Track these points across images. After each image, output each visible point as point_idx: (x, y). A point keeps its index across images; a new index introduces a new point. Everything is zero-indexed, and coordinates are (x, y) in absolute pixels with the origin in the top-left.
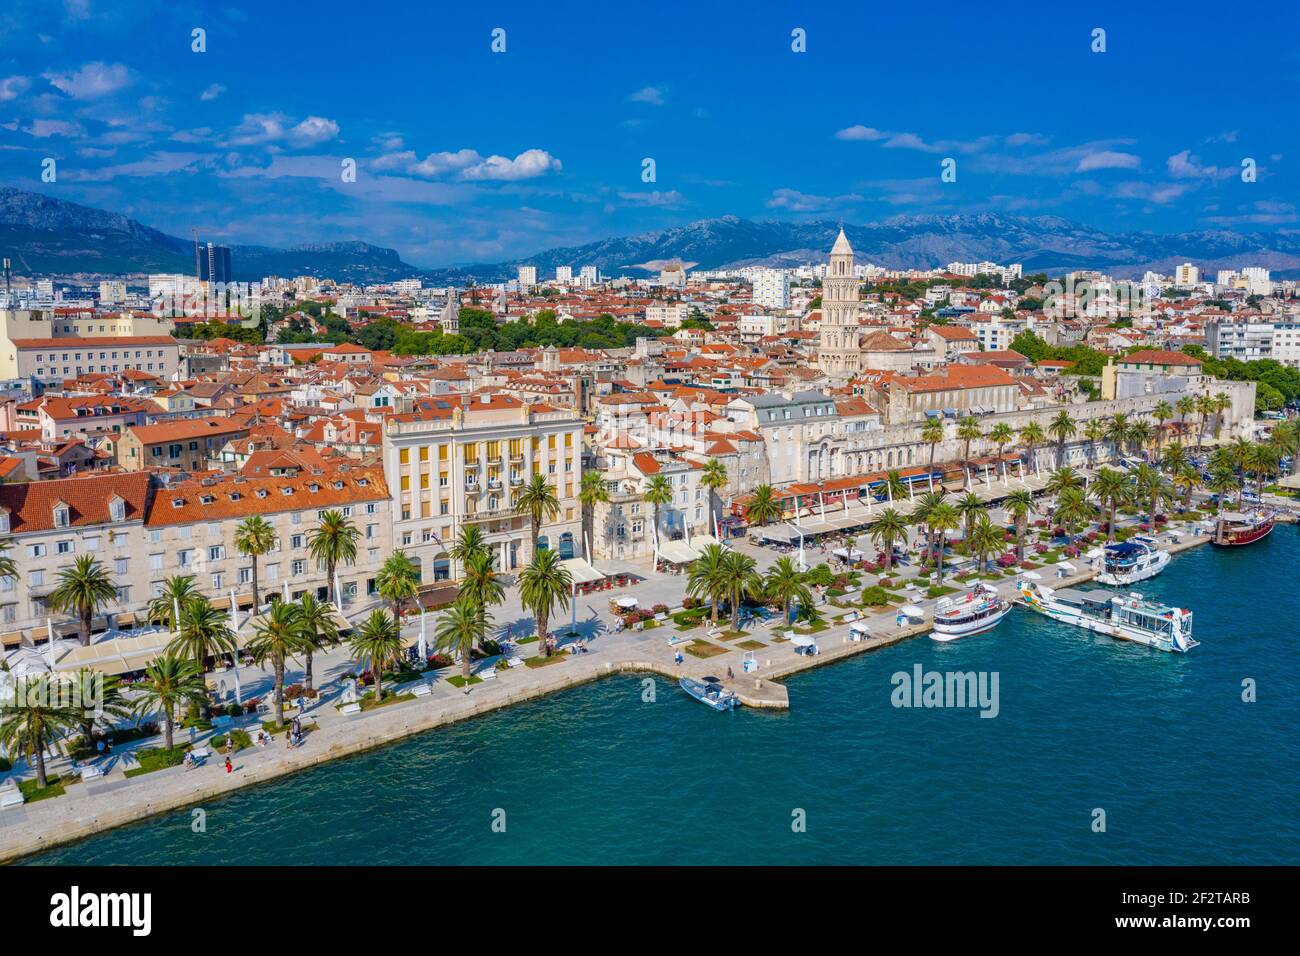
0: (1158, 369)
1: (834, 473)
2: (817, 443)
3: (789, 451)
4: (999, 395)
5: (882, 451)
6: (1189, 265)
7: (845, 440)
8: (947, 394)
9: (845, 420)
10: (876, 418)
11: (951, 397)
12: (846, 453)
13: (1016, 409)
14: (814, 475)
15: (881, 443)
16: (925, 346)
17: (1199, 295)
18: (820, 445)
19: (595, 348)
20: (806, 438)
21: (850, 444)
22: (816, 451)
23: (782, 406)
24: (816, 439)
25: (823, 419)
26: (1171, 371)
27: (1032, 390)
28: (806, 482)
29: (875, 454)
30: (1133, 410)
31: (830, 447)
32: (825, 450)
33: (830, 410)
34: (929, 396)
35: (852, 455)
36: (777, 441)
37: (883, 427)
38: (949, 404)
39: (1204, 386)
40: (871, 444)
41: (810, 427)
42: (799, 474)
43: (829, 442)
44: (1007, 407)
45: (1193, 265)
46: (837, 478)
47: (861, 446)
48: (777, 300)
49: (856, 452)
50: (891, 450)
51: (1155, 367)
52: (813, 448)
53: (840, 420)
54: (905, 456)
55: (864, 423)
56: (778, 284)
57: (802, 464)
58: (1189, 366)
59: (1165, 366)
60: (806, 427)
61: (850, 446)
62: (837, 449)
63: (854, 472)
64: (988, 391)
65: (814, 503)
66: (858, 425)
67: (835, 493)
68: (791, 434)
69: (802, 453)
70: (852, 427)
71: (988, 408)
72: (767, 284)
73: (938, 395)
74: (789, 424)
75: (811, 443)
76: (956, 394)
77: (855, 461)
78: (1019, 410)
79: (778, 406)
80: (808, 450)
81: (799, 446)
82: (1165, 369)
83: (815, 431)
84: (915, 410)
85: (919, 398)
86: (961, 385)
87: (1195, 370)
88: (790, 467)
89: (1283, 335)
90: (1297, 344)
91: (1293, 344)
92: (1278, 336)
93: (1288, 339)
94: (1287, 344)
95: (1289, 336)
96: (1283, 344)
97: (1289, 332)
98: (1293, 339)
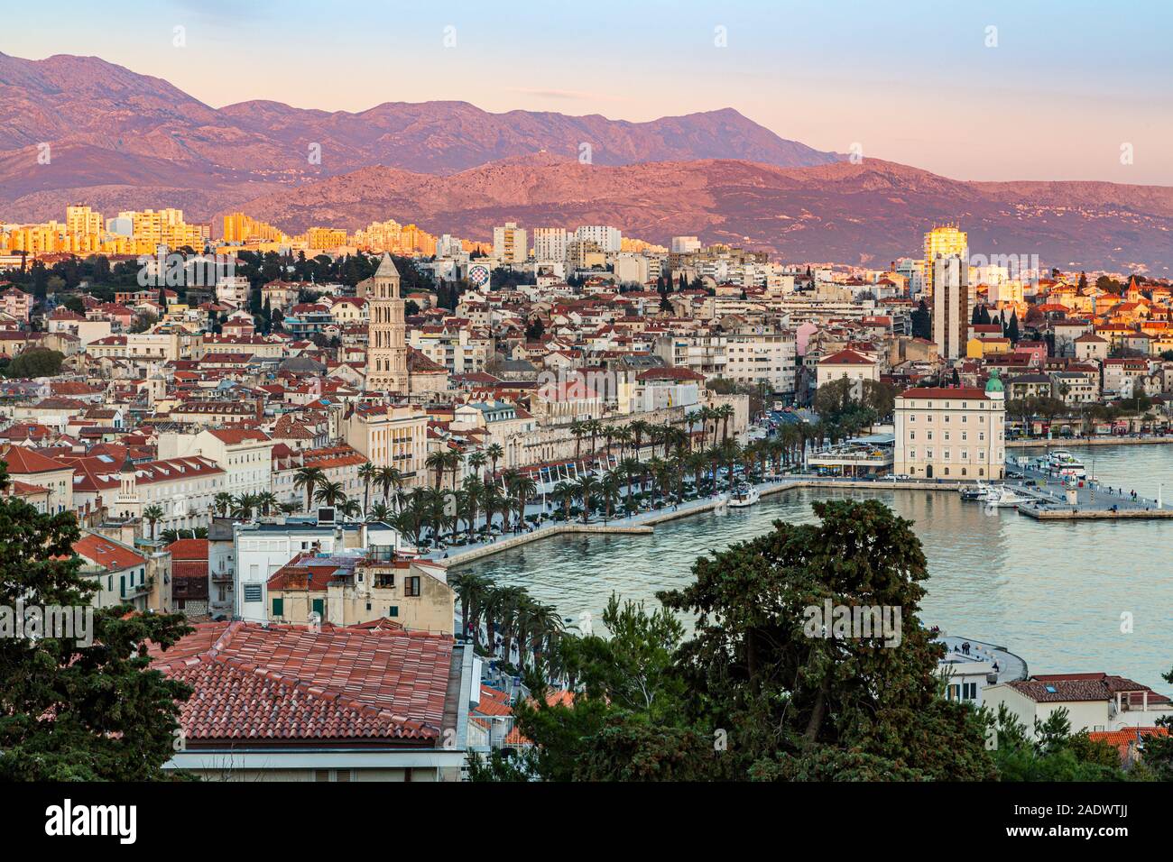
1: (519, 462)
4: (592, 405)
5: (540, 447)
6: (513, 225)
7: (523, 437)
8: (567, 403)
9: (521, 422)
10: (535, 421)
11: (568, 406)
12: (525, 447)
14: (512, 463)
15: (539, 441)
18: (513, 440)
21: (526, 440)
22: (512, 445)
23: (493, 411)
24: (511, 436)
29: (536, 449)
32: (516, 444)
33: (513, 414)
34: (558, 405)
35: (527, 449)
37: (540, 428)
39: (709, 399)
40: (535, 442)
42: (507, 461)
43: (517, 438)
44: (596, 415)
45: (519, 226)
46: (521, 466)
47: (530, 442)
50: (544, 446)
51: (668, 383)
54: (550, 451)
55: (530, 426)
58: (697, 381)
59: (677, 382)
62: (521, 443)
63: (528, 462)
64: (586, 402)
68: (500, 431)
69: (506, 445)
70: (525, 427)
73: (562, 404)
76: (570, 404)
77: (528, 454)
78: (602, 418)
80: (508, 443)
84: (552, 416)
85: (553, 406)
87: (701, 384)
89: (736, 350)
90: (750, 360)
91: (746, 360)
92: (731, 350)
93: (741, 355)
94: (741, 360)
95: (741, 350)
96: (736, 360)
97: (741, 346)
98: (746, 355)
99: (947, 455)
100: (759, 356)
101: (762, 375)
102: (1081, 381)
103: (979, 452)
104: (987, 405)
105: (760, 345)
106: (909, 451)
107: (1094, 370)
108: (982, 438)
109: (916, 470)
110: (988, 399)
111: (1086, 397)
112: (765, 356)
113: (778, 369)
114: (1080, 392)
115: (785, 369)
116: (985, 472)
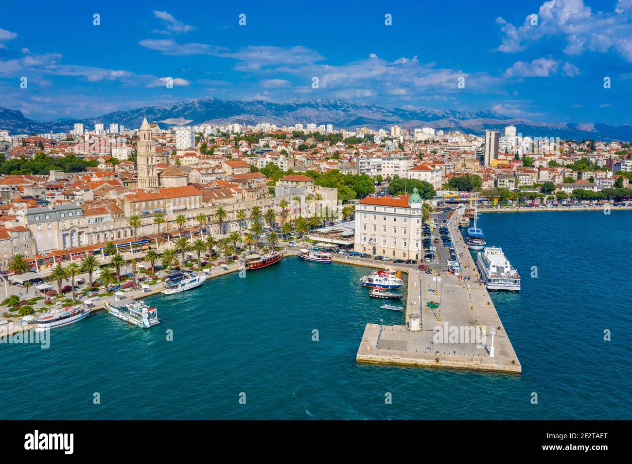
0: (295, 183)
1: (81, 244)
2: (67, 230)
3: (50, 235)
4: (190, 200)
5: (114, 232)
6: (397, 126)
7: (87, 227)
8: (156, 202)
9: (87, 218)
10: (110, 215)
11: (159, 203)
12: (88, 234)
13: (201, 206)
14: (68, 245)
15: (112, 227)
16: (220, 171)
17: (396, 140)
18: (71, 230)
19: (45, 174)
20: (62, 228)
21: (90, 229)
22: (68, 234)
23: (44, 213)
24: (68, 228)
25: (72, 218)
26: (299, 184)
27: (225, 195)
28: (62, 249)
29: (108, 233)
30: (273, 204)
31: (78, 230)
32: (75, 233)
33: (78, 214)
34: (144, 204)
35: (93, 235)
36: (40, 230)
37: (113, 220)
38: (157, 206)
39: (314, 191)
40: (105, 228)
41: (64, 222)
42: (57, 246)
43: (76, 229)
44: (195, 206)
45: (400, 127)
46: (84, 246)
47: (98, 229)
48: (188, 144)
49: (96, 233)
50: (119, 230)
51: (293, 183)
52: (65, 233)
53: (84, 218)
54: (129, 233)
55: (102, 219)
56: (188, 136)
57: (59, 241)
58: (306, 182)
59: (297, 182)
60: (61, 223)
61: (91, 230)
62: (83, 232)
63: (95, 242)
64: (182, 199)
65: (61, 260)
66: (97, 220)
67: (76, 254)
68: (50, 226)
69: (58, 236)
70: (93, 221)
71: (183, 207)
72: (183, 136)
73: (150, 203)
74: (49, 222)
75: (63, 230)
76: (162, 202)
77: (94, 237)
78: (203, 207)
79: (41, 213)
80: (61, 234)
81: (56, 232)
82: (297, 183)
83: (67, 224)
84: (135, 210)
85: (137, 205)
86: (165, 197)
87: (309, 183)
88: (51, 243)
89: (386, 163)
90: (392, 167)
91: (390, 167)
92: (384, 163)
93: (388, 165)
94: (388, 167)
95: (388, 163)
96: (386, 167)
97: (388, 162)
98: (390, 165)
99: (385, 241)
100: (395, 166)
101: (397, 173)
102: (527, 177)
103: (403, 241)
104: (408, 212)
105: (396, 162)
106: (363, 237)
107: (535, 172)
108: (405, 233)
109: (366, 249)
110: (409, 207)
111: (529, 183)
112: (398, 166)
113: (404, 171)
114: (527, 182)
115: (407, 171)
116: (407, 255)
